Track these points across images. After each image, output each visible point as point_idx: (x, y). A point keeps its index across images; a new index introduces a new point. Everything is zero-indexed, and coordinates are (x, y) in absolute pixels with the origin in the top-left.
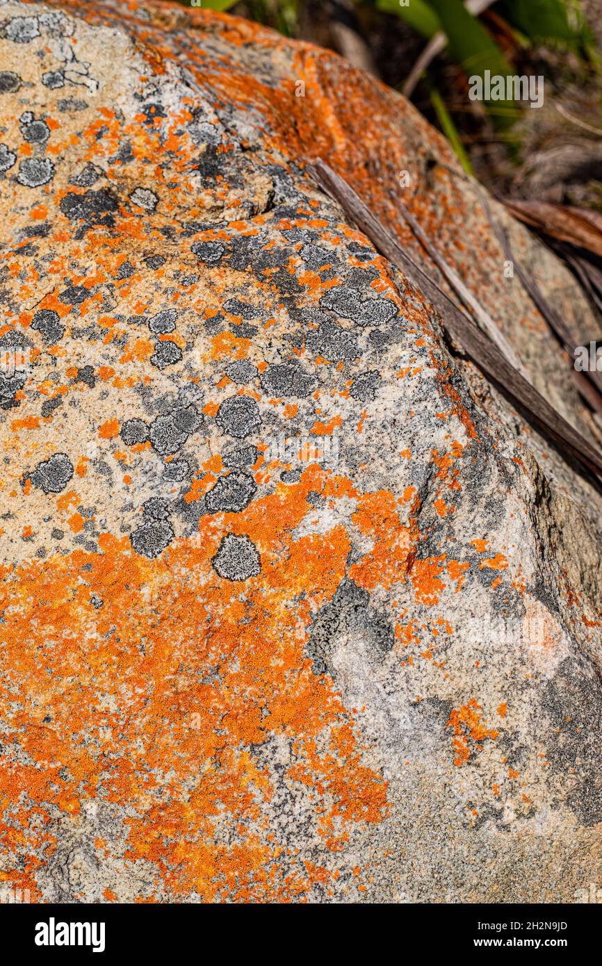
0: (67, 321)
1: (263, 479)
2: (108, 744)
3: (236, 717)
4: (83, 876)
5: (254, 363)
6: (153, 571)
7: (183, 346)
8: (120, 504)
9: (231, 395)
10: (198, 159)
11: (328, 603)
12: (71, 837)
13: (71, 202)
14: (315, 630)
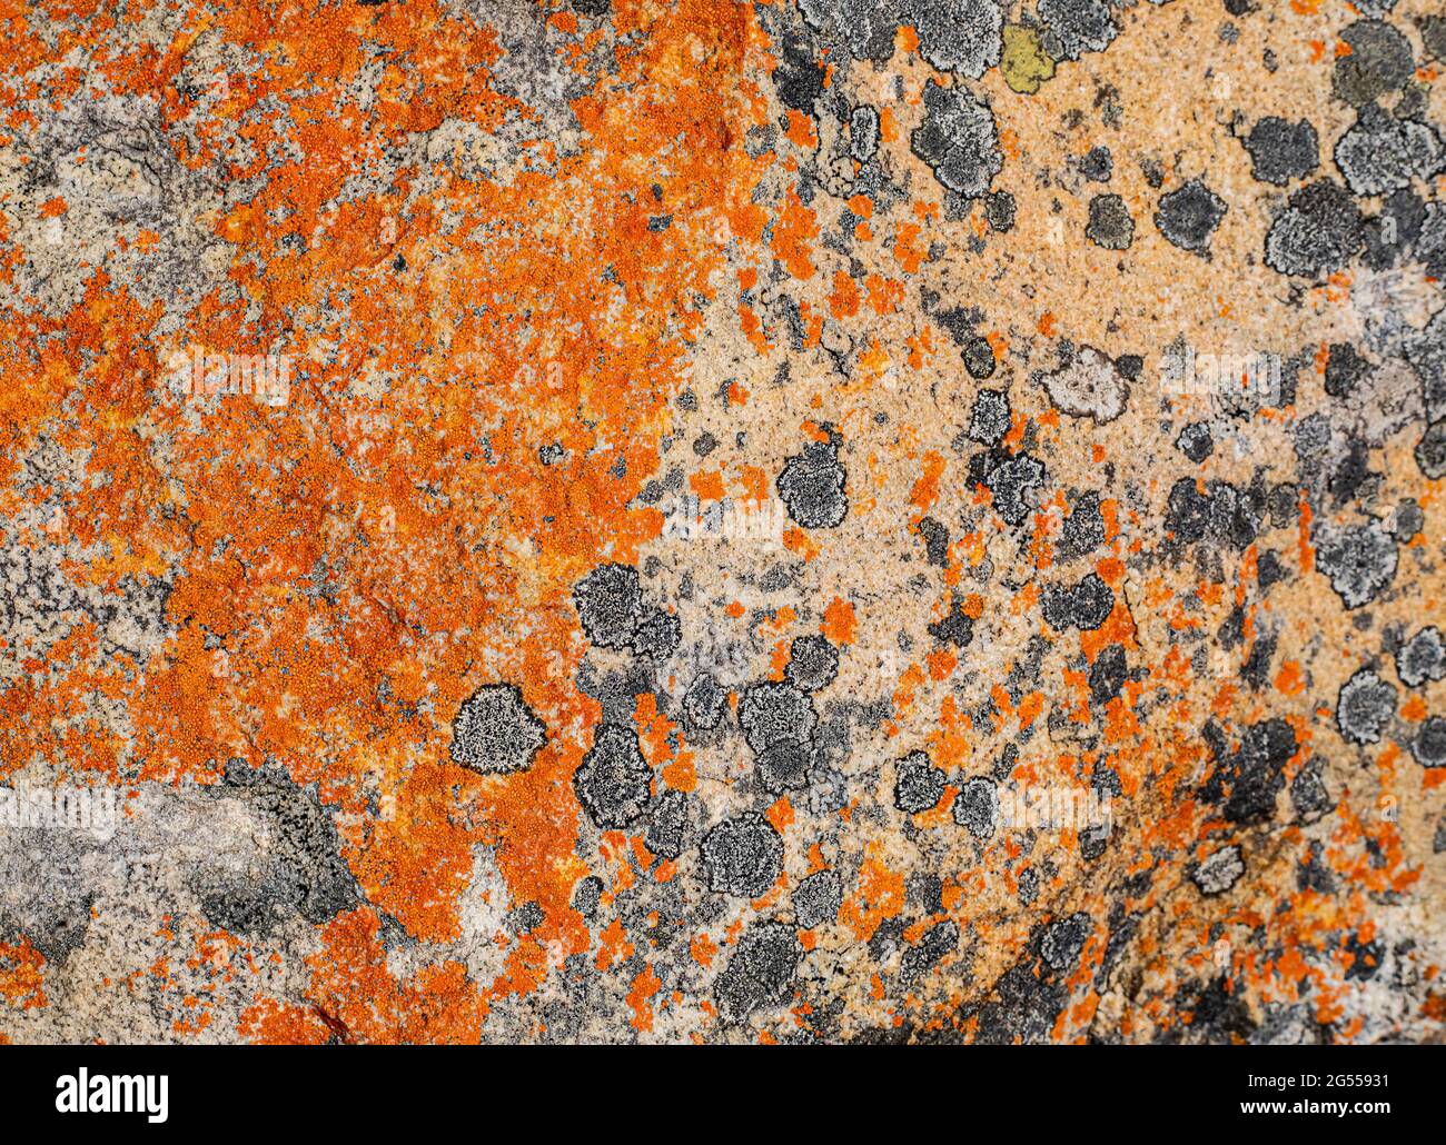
0: (1070, 641)
1: (609, 846)
2: (303, 345)
3: (232, 586)
4: (111, 179)
5: (821, 928)
6: (552, 578)
7: (918, 821)
8: (700, 578)
9: (787, 861)
10: (1241, 996)
11: (339, 847)
12: (185, 196)
13: (1280, 742)
14: (305, 799)
